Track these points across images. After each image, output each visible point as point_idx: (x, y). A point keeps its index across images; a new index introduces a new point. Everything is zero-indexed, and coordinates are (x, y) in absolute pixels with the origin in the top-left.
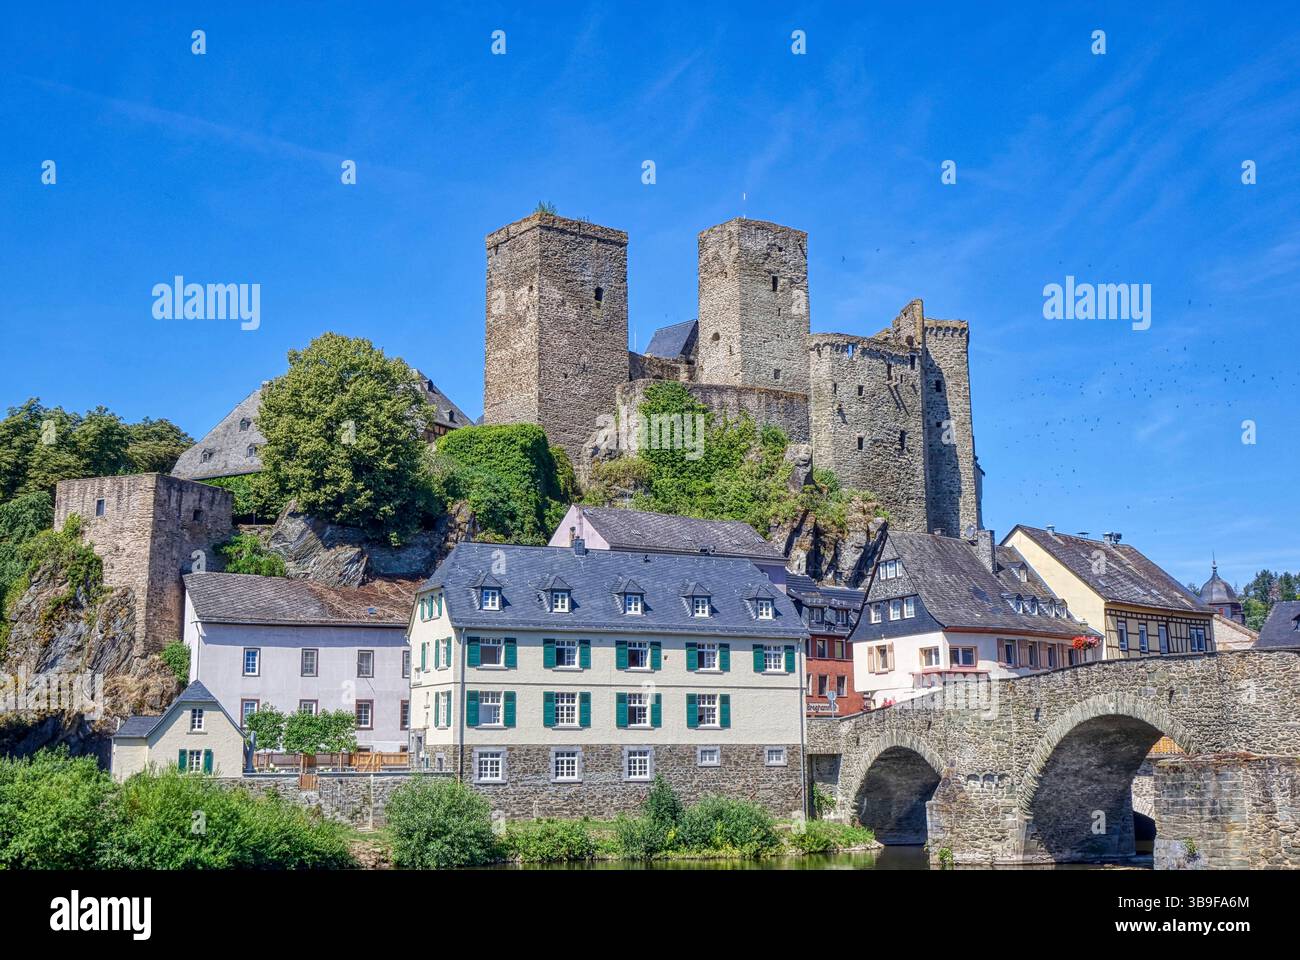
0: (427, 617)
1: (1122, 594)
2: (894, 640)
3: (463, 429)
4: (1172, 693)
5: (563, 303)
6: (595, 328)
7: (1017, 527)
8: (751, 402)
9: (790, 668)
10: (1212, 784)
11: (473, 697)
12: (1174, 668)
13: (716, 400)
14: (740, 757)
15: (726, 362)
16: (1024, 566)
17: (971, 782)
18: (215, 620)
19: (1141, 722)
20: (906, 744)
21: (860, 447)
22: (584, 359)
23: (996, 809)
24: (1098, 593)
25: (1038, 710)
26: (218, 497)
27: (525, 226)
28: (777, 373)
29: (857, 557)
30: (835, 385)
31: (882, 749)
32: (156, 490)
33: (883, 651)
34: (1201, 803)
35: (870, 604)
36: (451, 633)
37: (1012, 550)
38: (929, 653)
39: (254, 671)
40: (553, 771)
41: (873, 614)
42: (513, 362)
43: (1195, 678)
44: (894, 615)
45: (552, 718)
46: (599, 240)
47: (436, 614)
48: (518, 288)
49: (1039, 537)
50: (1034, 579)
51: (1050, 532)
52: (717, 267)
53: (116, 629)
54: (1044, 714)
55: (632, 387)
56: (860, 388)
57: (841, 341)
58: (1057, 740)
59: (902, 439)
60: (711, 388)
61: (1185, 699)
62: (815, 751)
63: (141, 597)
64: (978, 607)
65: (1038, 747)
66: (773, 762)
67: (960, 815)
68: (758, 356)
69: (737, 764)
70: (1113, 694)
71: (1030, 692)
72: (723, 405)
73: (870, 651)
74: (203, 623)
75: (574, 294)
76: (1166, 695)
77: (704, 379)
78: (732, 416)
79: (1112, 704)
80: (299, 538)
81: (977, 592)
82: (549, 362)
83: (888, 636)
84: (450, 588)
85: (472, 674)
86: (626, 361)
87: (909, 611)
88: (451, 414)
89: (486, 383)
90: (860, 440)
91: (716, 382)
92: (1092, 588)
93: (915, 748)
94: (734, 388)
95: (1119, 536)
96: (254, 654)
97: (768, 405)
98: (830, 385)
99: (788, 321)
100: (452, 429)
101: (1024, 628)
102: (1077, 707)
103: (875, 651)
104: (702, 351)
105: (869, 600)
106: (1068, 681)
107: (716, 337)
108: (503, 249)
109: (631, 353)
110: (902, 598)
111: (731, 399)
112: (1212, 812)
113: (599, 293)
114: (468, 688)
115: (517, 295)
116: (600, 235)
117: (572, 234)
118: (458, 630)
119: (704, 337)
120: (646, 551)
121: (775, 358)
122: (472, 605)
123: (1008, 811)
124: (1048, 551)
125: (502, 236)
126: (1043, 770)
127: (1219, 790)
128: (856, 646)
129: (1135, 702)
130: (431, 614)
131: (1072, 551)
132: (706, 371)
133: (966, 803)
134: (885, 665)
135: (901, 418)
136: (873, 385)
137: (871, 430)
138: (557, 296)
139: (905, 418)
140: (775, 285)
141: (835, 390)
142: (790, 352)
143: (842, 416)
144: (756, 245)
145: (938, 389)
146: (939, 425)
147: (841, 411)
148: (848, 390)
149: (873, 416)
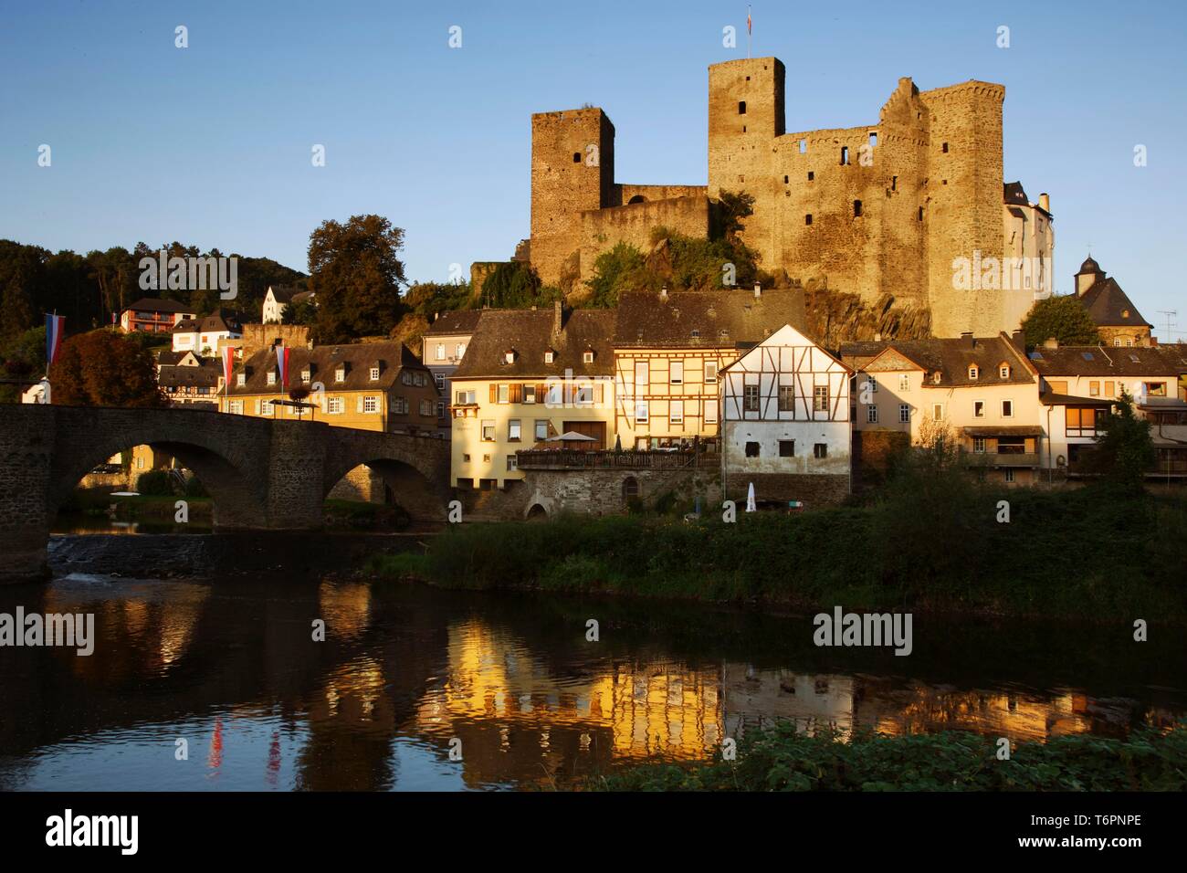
6: (572, 182)
28: (741, 179)
30: (786, 177)
56: (811, 175)
59: (857, 208)
75: (559, 162)
82: (538, 212)
90: (809, 219)
92: (614, 338)
98: (782, 178)
99: (753, 134)
116: (577, 116)
121: (738, 167)
135: (855, 190)
136: (822, 167)
137: (819, 207)
138: (545, 166)
139: (861, 189)
140: (742, 108)
141: (787, 181)
142: (755, 158)
143: (791, 200)
144: (725, 81)
145: (945, 150)
146: (945, 183)
147: (789, 197)
148: (797, 179)
149: (822, 194)
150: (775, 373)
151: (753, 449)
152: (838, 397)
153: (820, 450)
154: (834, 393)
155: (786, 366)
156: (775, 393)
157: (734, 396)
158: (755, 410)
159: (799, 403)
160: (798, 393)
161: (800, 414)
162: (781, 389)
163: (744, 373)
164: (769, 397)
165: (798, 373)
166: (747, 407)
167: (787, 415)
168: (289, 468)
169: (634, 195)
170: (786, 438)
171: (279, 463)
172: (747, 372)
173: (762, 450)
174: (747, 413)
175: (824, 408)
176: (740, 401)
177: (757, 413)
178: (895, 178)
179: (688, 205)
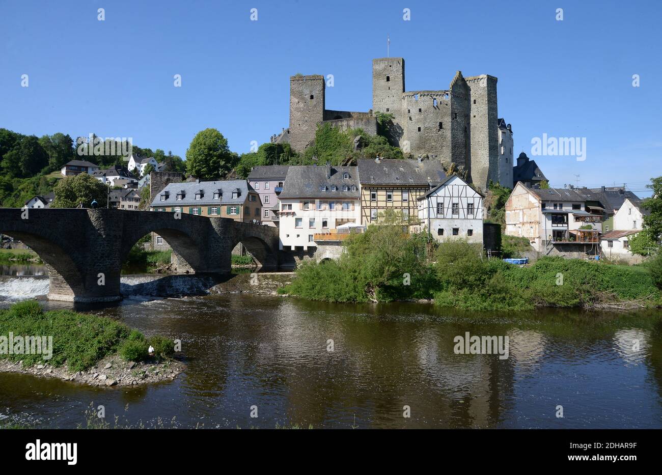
5: (299, 102)
6: (310, 108)
8: (351, 123)
13: (340, 124)
21: (419, 131)
22: (306, 118)
28: (388, 110)
30: (409, 110)
46: (311, 80)
50: (353, 178)
56: (420, 110)
57: (411, 94)
59: (440, 125)
68: (380, 105)
72: (342, 126)
75: (303, 99)
82: (293, 121)
86: (321, 114)
90: (420, 128)
97: (358, 123)
98: (407, 111)
99: (393, 91)
111: (345, 123)
113: (312, 97)
116: (312, 78)
117: (302, 80)
121: (386, 105)
135: (440, 117)
136: (426, 107)
137: (424, 124)
138: (297, 101)
139: (442, 117)
140: (388, 79)
141: (409, 112)
142: (394, 101)
143: (412, 120)
144: (380, 67)
145: (475, 103)
146: (475, 116)
147: (410, 119)
148: (414, 111)
149: (425, 119)
150: (450, 197)
151: (441, 232)
152: (478, 209)
153: (470, 232)
154: (476, 206)
155: (456, 194)
156: (451, 206)
157: (433, 207)
158: (441, 214)
159: (461, 211)
160: (460, 206)
161: (462, 216)
162: (453, 204)
163: (437, 197)
164: (448, 208)
165: (460, 197)
166: (438, 212)
167: (455, 216)
168: (218, 241)
169: (336, 115)
170: (455, 227)
171: (213, 239)
172: (438, 196)
173: (445, 232)
174: (438, 215)
175: (471, 213)
176: (435, 210)
177: (443, 215)
178: (456, 113)
179: (368, 121)
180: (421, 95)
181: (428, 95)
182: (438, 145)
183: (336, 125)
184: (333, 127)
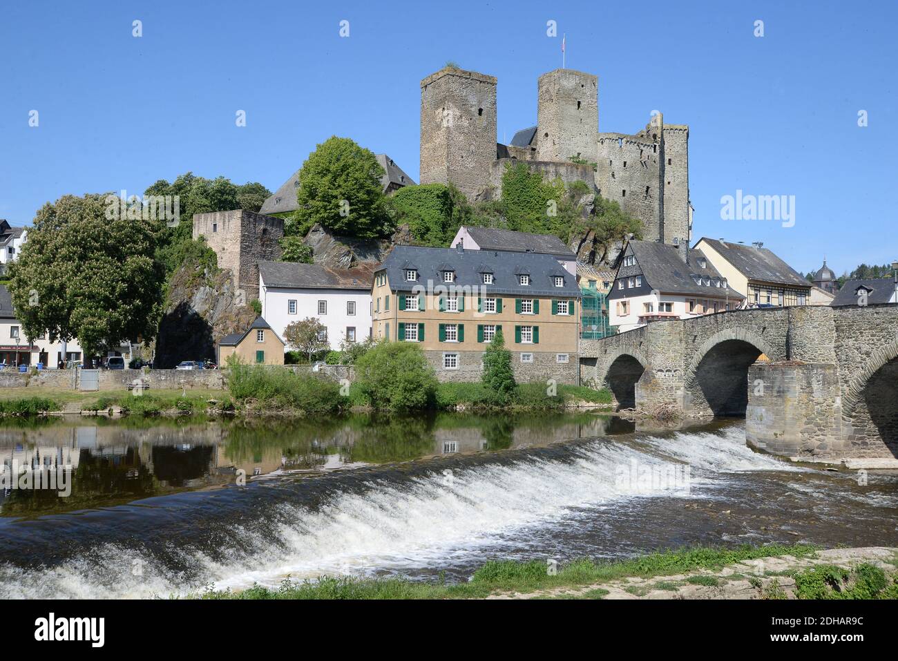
0: (379, 285)
1: (758, 277)
2: (630, 298)
3: (408, 187)
4: (764, 328)
5: (461, 117)
7: (702, 239)
8: (562, 170)
9: (572, 312)
10: (779, 377)
11: (402, 326)
12: (767, 315)
13: (543, 169)
14: (544, 358)
15: (551, 149)
16: (704, 259)
17: (659, 373)
18: (273, 286)
19: (749, 344)
20: (630, 353)
21: (624, 195)
22: (473, 147)
23: (672, 387)
24: (744, 274)
25: (696, 336)
26: (276, 223)
27: (441, 75)
28: (579, 154)
29: (617, 254)
30: (611, 161)
31: (618, 356)
32: (243, 219)
33: (624, 304)
34: (772, 387)
35: (619, 279)
36: (390, 293)
37: (699, 251)
38: (648, 305)
39: (294, 312)
40: (444, 364)
41: (620, 284)
42: (434, 150)
43: (778, 320)
44: (630, 285)
45: (443, 336)
46: (481, 82)
47: (384, 284)
48: (437, 109)
49: (714, 244)
50: (710, 266)
51: (722, 242)
52: (547, 97)
53: (224, 289)
54: (699, 338)
55: (498, 163)
56: (625, 163)
57: (615, 137)
58: (705, 352)
59: (647, 191)
60: (541, 163)
61: (772, 332)
62: (584, 356)
63: (236, 273)
64: (676, 282)
65: (695, 356)
66: (562, 361)
67: (653, 390)
68: (569, 145)
69: (542, 362)
70: (735, 328)
71: (693, 327)
72: (547, 172)
73: (618, 304)
74: (267, 287)
75: (467, 112)
76: (762, 329)
77: (540, 158)
78: (552, 178)
79: (734, 334)
80: (318, 243)
81: (677, 274)
83: (627, 297)
84: (390, 270)
85: (401, 314)
86: (495, 148)
87: (638, 283)
88: (403, 178)
89: (421, 161)
90: (624, 191)
91: (546, 160)
92: (742, 272)
93: (634, 355)
94: (554, 163)
95: (762, 244)
96: (294, 303)
97: (572, 172)
98: (608, 161)
99: (586, 126)
100: (403, 186)
101: (701, 293)
102: (716, 335)
103: (621, 304)
104: (539, 143)
105: (618, 277)
106: (712, 321)
107: (547, 135)
108: (429, 88)
109: (498, 145)
110: (635, 276)
111: (551, 169)
112: (779, 392)
113: (480, 111)
114: (399, 321)
115: (437, 113)
116: (481, 79)
117: (466, 78)
118: (393, 292)
119: (540, 135)
120: (496, 250)
121: (578, 147)
122: (402, 279)
123: (678, 388)
124: (718, 251)
125: (429, 81)
126: (697, 368)
127: (783, 381)
128: (610, 301)
129: (746, 333)
130: (381, 284)
131: (732, 252)
132: (541, 154)
133: (656, 384)
134: (625, 312)
135: (647, 179)
136: (631, 161)
137: (630, 186)
138: (458, 113)
139: (649, 180)
140: (579, 105)
141: (611, 164)
142: (587, 143)
143: (614, 178)
144: (569, 83)
145: (670, 164)
146: (669, 183)
147: (613, 175)
148: (617, 164)
149: (631, 178)
179: (585, 171)
180: (628, 142)
181: (635, 143)
182: (645, 220)
183: (537, 170)
184: (532, 172)
